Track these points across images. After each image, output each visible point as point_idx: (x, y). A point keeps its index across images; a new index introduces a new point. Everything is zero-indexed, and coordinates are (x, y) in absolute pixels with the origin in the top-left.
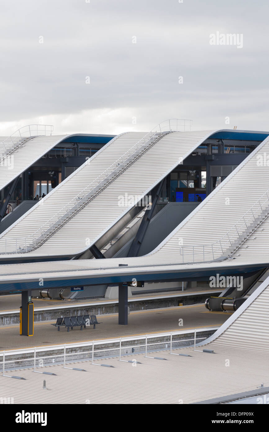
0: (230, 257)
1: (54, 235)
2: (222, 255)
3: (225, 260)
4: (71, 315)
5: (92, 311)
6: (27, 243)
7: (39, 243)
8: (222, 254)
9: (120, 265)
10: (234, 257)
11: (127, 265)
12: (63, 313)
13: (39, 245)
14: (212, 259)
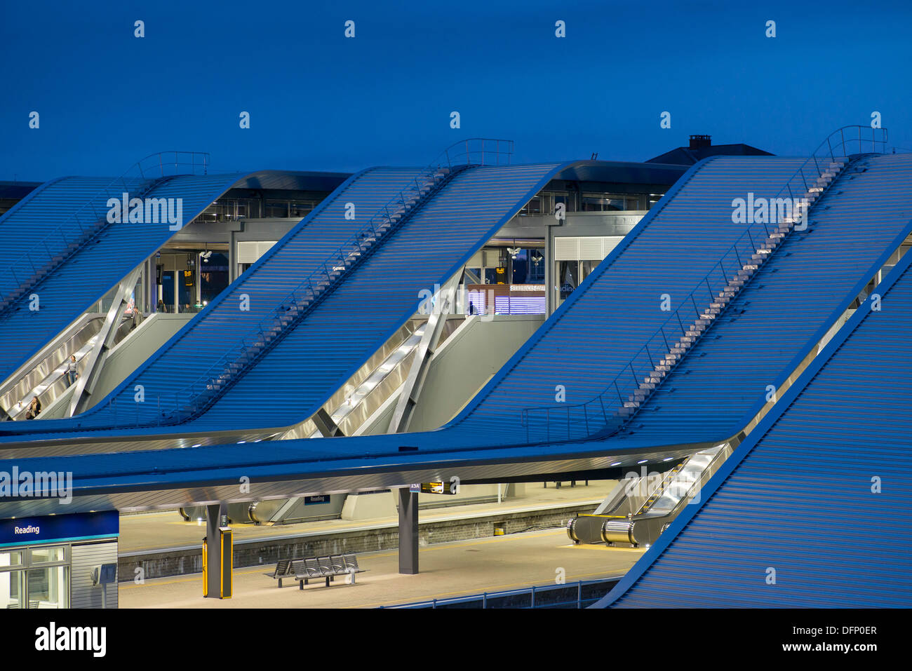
0: (622, 430)
1: (236, 386)
2: (603, 426)
3: (612, 436)
4: (279, 554)
5: (322, 548)
6: (180, 405)
7: (204, 403)
8: (605, 424)
9: (401, 449)
10: (630, 431)
11: (416, 449)
12: (263, 551)
13: (205, 408)
14: (585, 435)
